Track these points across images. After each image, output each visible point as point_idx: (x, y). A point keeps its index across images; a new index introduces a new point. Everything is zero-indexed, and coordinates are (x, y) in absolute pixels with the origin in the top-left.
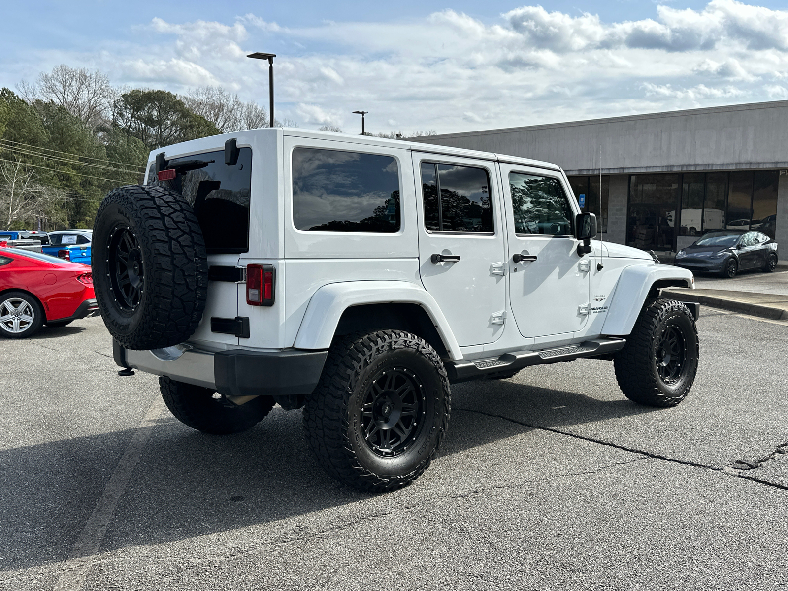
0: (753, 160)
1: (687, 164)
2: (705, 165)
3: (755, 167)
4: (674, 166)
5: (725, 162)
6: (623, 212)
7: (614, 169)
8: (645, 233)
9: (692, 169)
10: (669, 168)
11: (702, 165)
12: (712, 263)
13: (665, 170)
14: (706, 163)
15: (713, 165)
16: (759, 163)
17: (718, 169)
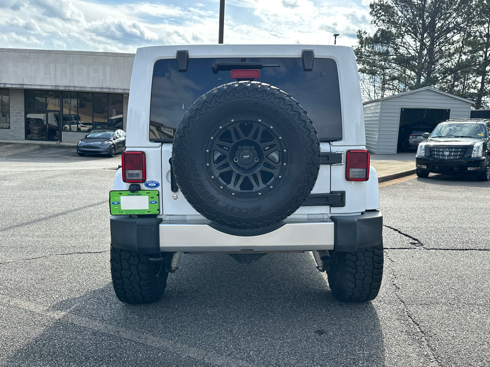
0: (111, 87)
1: (68, 85)
2: (81, 87)
3: (112, 91)
4: (59, 86)
5: (94, 87)
6: (21, 114)
7: (16, 84)
8: (37, 129)
9: (72, 89)
10: (56, 87)
11: (78, 87)
12: (102, 148)
13: (54, 88)
14: (82, 86)
15: (85, 87)
16: (114, 89)
17: (89, 90)
